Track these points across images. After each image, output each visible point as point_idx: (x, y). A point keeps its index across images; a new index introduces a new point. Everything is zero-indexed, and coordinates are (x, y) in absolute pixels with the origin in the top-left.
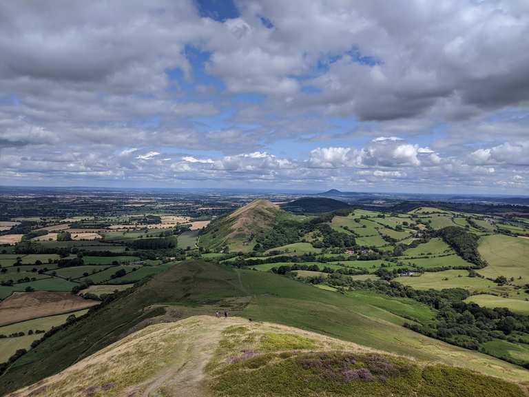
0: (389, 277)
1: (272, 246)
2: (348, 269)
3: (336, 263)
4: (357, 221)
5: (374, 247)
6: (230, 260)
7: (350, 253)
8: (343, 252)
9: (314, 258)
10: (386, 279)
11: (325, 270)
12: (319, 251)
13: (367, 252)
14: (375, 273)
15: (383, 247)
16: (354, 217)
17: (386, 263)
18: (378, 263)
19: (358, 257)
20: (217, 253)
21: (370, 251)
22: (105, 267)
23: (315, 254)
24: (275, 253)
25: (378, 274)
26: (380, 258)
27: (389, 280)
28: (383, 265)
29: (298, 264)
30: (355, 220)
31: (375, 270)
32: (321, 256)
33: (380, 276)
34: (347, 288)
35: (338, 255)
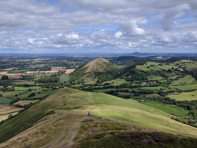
0: (164, 95)
1: (106, 81)
2: (144, 91)
3: (138, 88)
4: (148, 67)
5: (157, 80)
6: (85, 88)
7: (145, 83)
8: (141, 83)
9: (127, 86)
10: (162, 96)
11: (132, 92)
12: (129, 83)
13: (153, 83)
14: (157, 93)
15: (161, 80)
16: (147, 66)
17: (163, 88)
18: (158, 88)
19: (149, 85)
20: (79, 84)
21: (155, 82)
22: (26, 91)
23: (127, 84)
24: (107, 84)
25: (159, 93)
26: (160, 86)
27: (164, 96)
28: (161, 89)
29: (118, 89)
30: (147, 67)
31: (157, 92)
32: (130, 85)
33: (159, 94)
34: (143, 101)
35: (138, 85)
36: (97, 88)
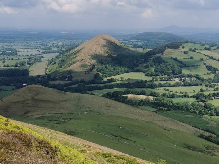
0: (204, 99)
1: (110, 75)
2: (171, 93)
3: (162, 88)
4: (186, 53)
5: (197, 75)
6: (72, 86)
7: (176, 80)
8: (170, 79)
9: (145, 85)
10: (201, 101)
11: (152, 95)
12: (149, 79)
13: (191, 80)
14: (194, 97)
15: (205, 74)
16: (184, 50)
17: (204, 88)
18: (197, 89)
19: (182, 83)
20: (63, 80)
21: (194, 79)
23: (146, 81)
24: (112, 80)
25: (196, 97)
26: (201, 84)
27: (203, 102)
28: (201, 90)
29: (129, 89)
30: (184, 52)
31: (193, 94)
32: (151, 83)
33: (197, 99)
34: (166, 108)
35: (165, 82)
36: (93, 87)
